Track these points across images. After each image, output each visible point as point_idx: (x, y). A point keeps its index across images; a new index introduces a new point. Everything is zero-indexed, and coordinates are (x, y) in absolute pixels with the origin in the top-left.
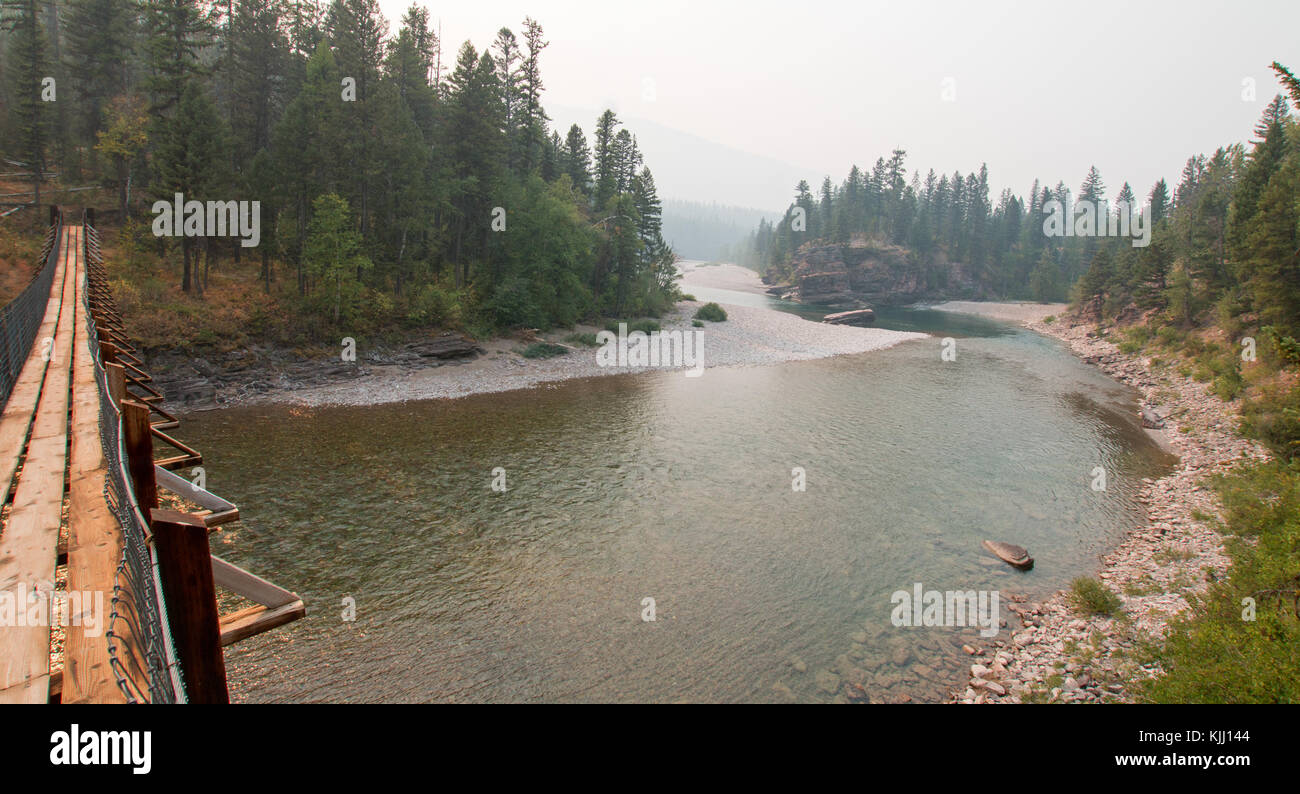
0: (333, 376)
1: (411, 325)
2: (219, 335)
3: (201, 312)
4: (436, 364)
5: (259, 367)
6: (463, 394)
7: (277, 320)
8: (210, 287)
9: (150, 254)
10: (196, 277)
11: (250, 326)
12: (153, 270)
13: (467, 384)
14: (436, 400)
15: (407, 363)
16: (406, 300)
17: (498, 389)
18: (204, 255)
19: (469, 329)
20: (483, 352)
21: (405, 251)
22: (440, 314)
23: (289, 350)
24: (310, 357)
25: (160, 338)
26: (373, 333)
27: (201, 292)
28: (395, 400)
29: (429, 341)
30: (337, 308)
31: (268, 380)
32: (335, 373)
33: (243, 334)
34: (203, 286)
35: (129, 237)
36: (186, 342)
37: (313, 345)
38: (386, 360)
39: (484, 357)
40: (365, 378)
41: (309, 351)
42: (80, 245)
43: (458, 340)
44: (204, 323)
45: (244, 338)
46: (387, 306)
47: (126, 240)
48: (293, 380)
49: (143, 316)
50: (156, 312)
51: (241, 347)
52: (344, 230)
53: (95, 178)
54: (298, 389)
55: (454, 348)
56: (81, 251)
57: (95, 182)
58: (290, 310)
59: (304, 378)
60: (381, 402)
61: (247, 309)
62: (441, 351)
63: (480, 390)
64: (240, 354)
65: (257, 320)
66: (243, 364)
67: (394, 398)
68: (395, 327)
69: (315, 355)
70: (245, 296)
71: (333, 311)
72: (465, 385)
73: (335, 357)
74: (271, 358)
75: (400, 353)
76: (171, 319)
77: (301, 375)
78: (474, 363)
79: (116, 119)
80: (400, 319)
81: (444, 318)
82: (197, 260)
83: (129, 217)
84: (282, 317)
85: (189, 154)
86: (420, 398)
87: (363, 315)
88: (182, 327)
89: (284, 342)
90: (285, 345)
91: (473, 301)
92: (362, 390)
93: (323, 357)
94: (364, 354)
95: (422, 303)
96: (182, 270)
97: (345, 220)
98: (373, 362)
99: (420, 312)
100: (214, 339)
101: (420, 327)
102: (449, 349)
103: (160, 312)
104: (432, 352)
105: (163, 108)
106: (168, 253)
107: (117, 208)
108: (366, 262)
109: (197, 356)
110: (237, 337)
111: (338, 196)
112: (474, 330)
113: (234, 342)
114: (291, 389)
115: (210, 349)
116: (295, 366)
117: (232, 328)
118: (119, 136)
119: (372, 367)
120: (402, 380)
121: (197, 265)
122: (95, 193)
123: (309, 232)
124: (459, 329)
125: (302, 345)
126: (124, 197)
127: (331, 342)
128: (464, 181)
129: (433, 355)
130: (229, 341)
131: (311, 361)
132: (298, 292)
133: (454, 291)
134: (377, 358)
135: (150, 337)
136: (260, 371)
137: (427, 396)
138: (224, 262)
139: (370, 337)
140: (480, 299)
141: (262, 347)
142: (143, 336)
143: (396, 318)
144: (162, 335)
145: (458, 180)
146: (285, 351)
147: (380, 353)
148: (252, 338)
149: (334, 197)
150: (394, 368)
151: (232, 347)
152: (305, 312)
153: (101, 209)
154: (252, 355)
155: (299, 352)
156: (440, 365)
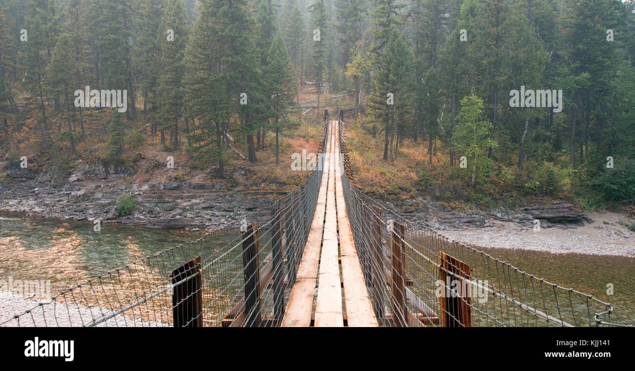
0: (467, 224)
1: (528, 193)
2: (400, 188)
3: (392, 173)
4: (545, 225)
5: (421, 212)
6: (563, 252)
7: (435, 182)
8: (398, 158)
9: (368, 136)
10: (391, 151)
11: (418, 184)
12: (369, 146)
13: (569, 244)
14: (540, 252)
15: (522, 221)
16: (524, 173)
17: (596, 253)
18: (396, 136)
19: (577, 200)
20: (589, 221)
21: (526, 135)
22: (552, 185)
23: (440, 203)
24: (453, 209)
25: (370, 187)
26: (498, 196)
27: (393, 160)
28: (507, 247)
29: (542, 207)
30: (473, 176)
31: (426, 221)
32: (469, 222)
33: (414, 189)
34: (394, 157)
35: (359, 125)
36: (382, 191)
37: (455, 200)
38: (506, 217)
39: (590, 225)
40: (489, 228)
41: (452, 204)
42: (337, 131)
43: (565, 208)
44: (393, 180)
45: (414, 192)
46: (509, 177)
47: (357, 127)
48: (441, 223)
49: (363, 174)
50: (369, 171)
51: (412, 197)
52: (479, 120)
53: (344, 89)
54: (444, 229)
55: (562, 214)
56: (337, 135)
57: (344, 92)
58: (443, 175)
59: (448, 223)
60: (497, 247)
61: (417, 173)
62: (551, 215)
63: (579, 251)
64: (411, 202)
65: (422, 181)
66: (413, 209)
67: (507, 246)
68: (515, 193)
69: (456, 208)
70: (417, 164)
71: (470, 178)
72: (566, 245)
73: (469, 211)
74: (429, 206)
75: (517, 213)
76: (376, 176)
77: (446, 220)
78: (580, 229)
79: (356, 55)
80: (519, 187)
81: (556, 190)
82: (392, 141)
83: (359, 114)
84: (438, 180)
85: (391, 75)
86: (527, 248)
87: (491, 182)
88: (381, 182)
89: (437, 197)
90: (438, 199)
91: (584, 177)
92: (485, 236)
93: (462, 209)
94: (490, 211)
95: (537, 176)
96: (384, 146)
97: (480, 114)
98: (496, 218)
99: (535, 184)
100: (397, 191)
101: (536, 195)
102: (557, 214)
103: (371, 172)
104: (543, 215)
105: (380, 48)
106: (377, 135)
107: (354, 108)
108: (494, 144)
109: (388, 200)
110: (410, 191)
111: (476, 97)
112: (582, 202)
113: (408, 194)
114: (439, 229)
115: (395, 197)
116: (442, 214)
117: (408, 185)
118: (357, 65)
119: (495, 222)
120: (516, 234)
121: (392, 143)
122: (344, 99)
123: (457, 122)
124: (568, 199)
125: (448, 200)
126: (357, 101)
127: (468, 200)
128: (577, 78)
129: (544, 218)
130: (405, 193)
131: (453, 212)
132: (449, 163)
133: (567, 167)
134: (499, 215)
135: (365, 186)
136: (422, 214)
137: (533, 248)
138: (406, 142)
139: (496, 199)
140: (592, 175)
141: (424, 199)
142: (362, 185)
143: (516, 186)
144: (371, 185)
145: (572, 77)
146: (438, 203)
147: (502, 212)
148: (419, 192)
149: (474, 97)
150: (511, 224)
151: (407, 197)
152: (452, 177)
153: (346, 108)
154: (418, 203)
155: (446, 205)
156: (549, 227)
